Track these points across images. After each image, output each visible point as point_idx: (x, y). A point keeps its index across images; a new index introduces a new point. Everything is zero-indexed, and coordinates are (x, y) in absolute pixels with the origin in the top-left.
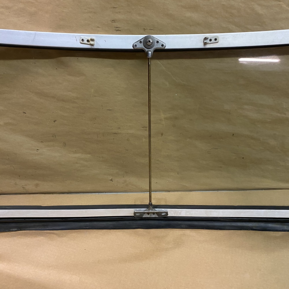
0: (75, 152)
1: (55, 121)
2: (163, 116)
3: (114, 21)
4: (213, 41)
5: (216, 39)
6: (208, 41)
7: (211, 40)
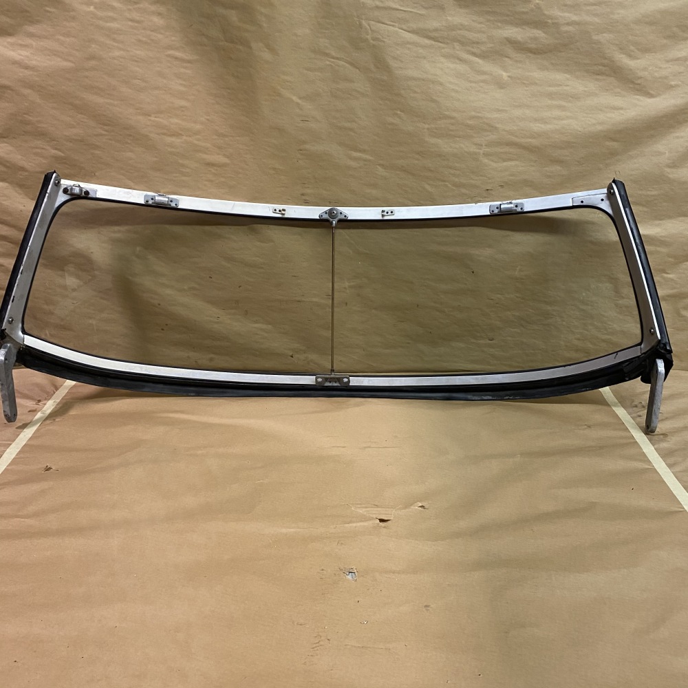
0: (256, 322)
1: (240, 287)
2: (347, 284)
3: (303, 195)
4: (390, 213)
5: (392, 212)
6: (385, 213)
7: (387, 213)
